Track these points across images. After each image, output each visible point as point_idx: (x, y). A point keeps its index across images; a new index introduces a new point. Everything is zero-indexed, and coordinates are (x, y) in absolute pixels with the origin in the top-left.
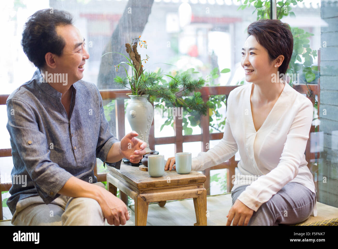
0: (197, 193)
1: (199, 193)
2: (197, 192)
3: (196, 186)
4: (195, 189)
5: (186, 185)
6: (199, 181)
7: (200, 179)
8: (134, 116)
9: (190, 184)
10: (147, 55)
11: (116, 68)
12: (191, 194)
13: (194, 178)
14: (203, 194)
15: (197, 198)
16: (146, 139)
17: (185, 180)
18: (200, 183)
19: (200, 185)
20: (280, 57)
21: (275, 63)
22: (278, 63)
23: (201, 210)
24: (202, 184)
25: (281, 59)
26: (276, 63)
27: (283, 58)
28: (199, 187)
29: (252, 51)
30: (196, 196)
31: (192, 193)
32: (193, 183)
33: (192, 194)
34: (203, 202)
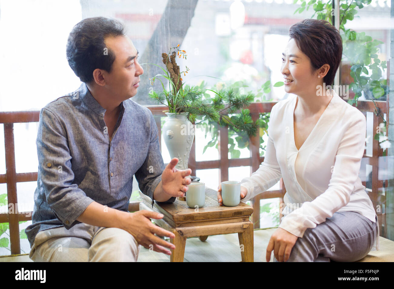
0: (242, 228)
1: (244, 227)
2: (243, 226)
3: (241, 219)
4: (240, 222)
5: (230, 218)
6: (245, 213)
7: (246, 211)
8: (171, 137)
9: (235, 216)
10: (186, 67)
11: (151, 81)
12: (235, 228)
13: (239, 210)
14: (250, 228)
15: (242, 233)
16: (186, 163)
17: (229, 212)
18: (246, 216)
19: (246, 217)
20: (324, 66)
22: (322, 73)
23: (247, 247)
24: (249, 217)
25: (326, 69)
26: (320, 73)
27: (328, 67)
28: (244, 220)
29: (291, 59)
30: (242, 231)
31: (237, 227)
32: (239, 216)
33: (237, 228)
34: (249, 237)
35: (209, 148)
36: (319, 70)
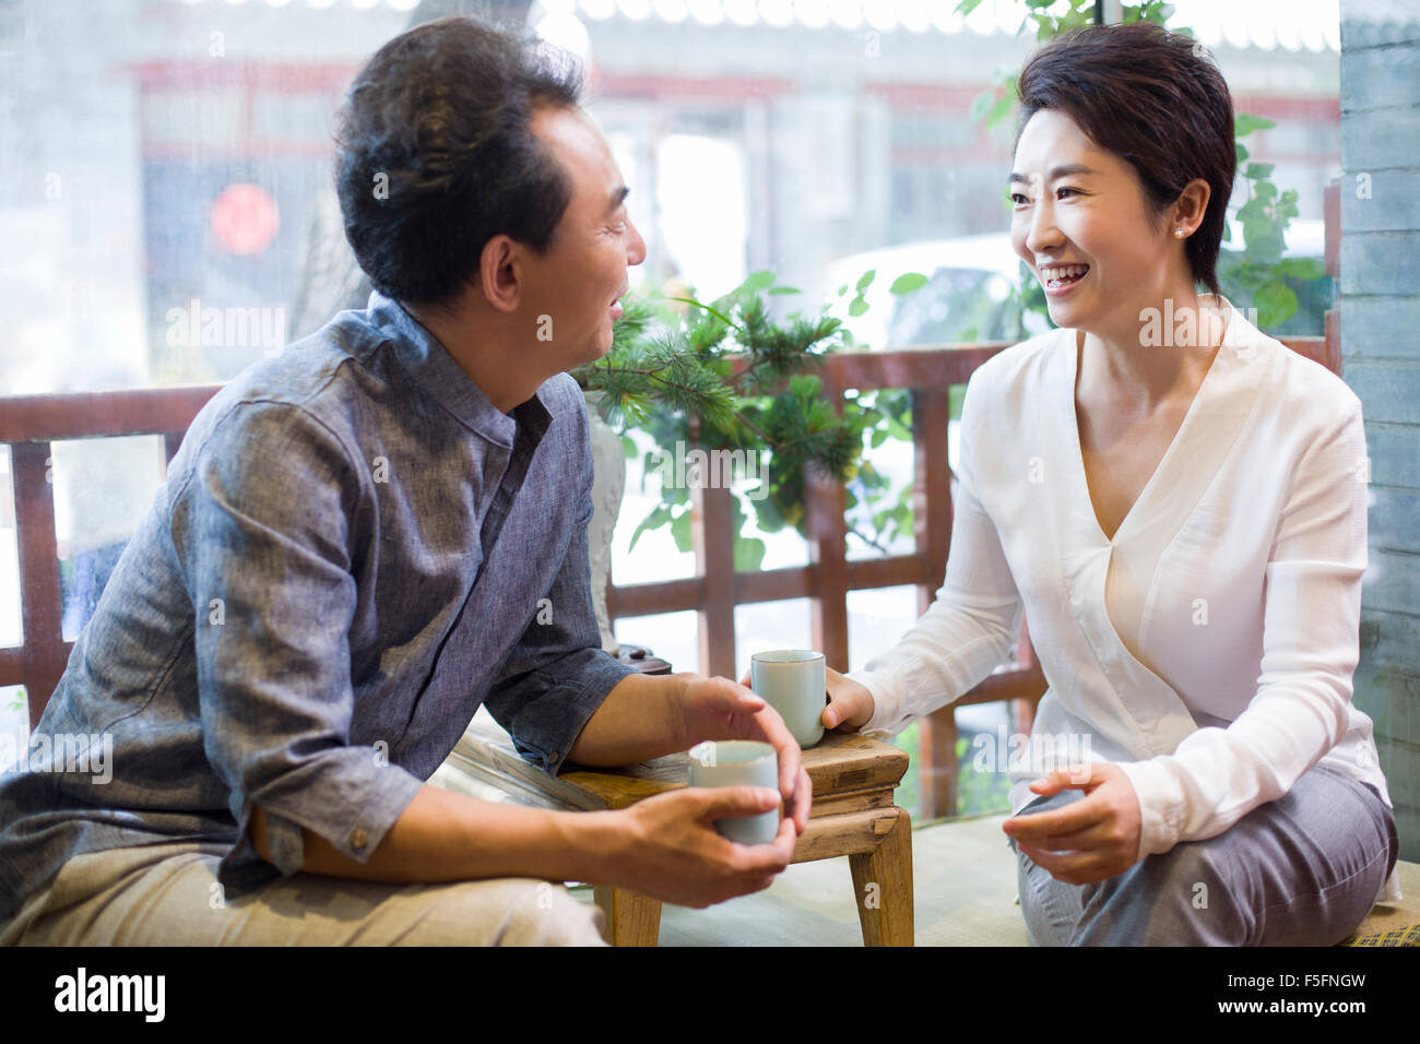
0: (869, 833)
1: (878, 830)
2: (873, 827)
3: (865, 800)
4: (859, 811)
5: (823, 798)
6: (880, 776)
7: (882, 768)
9: (843, 788)
12: (844, 836)
13: (858, 763)
14: (897, 833)
15: (871, 854)
17: (819, 775)
18: (882, 785)
19: (881, 792)
20: (1190, 191)
21: (1175, 218)
22: (1185, 219)
23: (891, 907)
24: (892, 790)
25: (1197, 198)
26: (1179, 218)
27: (1203, 190)
28: (876, 805)
29: (1062, 183)
30: (862, 846)
31: (852, 832)
32: (853, 787)
33: (850, 835)
34: (896, 870)
35: (647, 533)
36: (1174, 209)
